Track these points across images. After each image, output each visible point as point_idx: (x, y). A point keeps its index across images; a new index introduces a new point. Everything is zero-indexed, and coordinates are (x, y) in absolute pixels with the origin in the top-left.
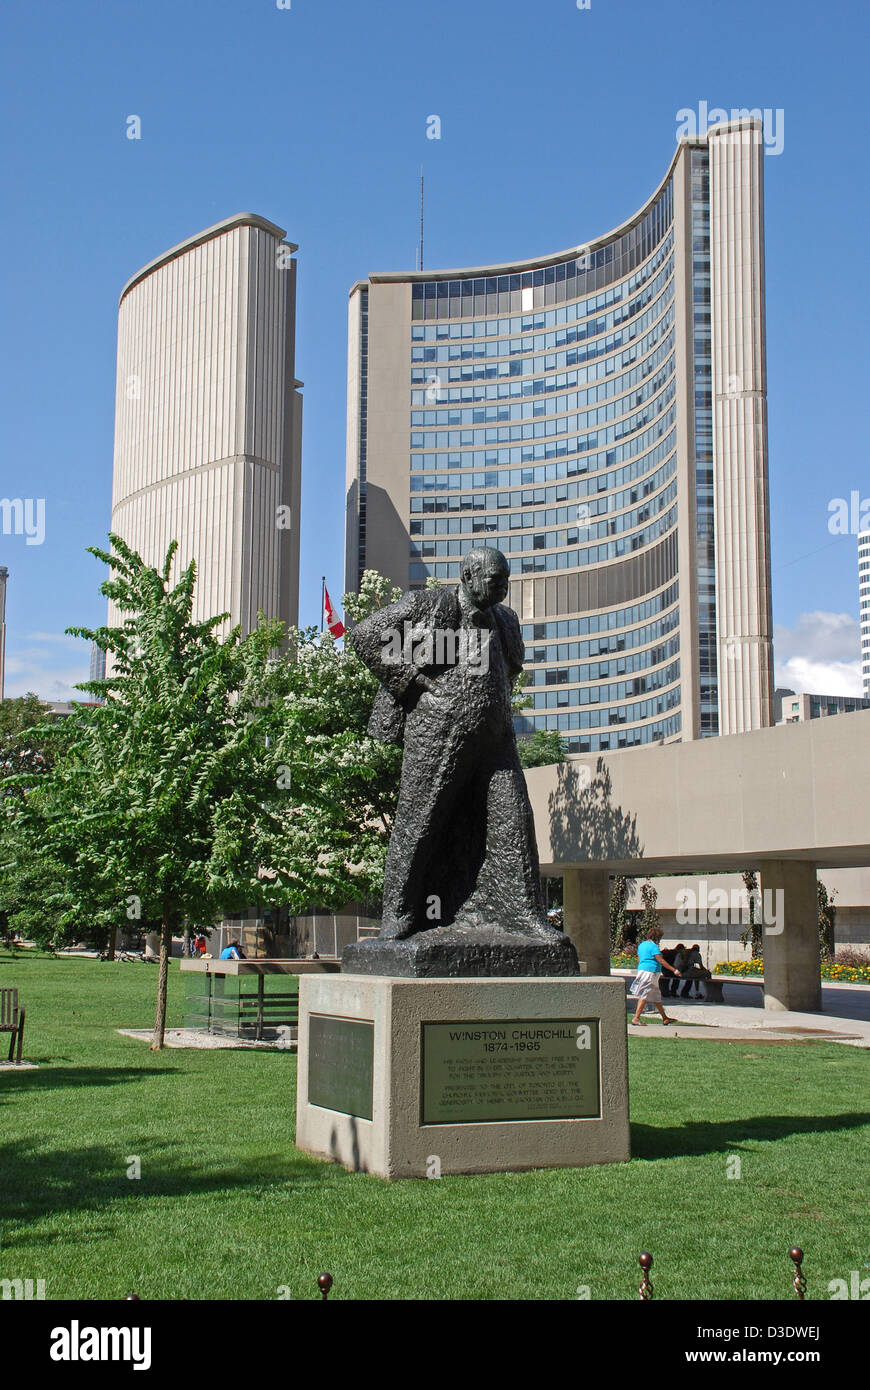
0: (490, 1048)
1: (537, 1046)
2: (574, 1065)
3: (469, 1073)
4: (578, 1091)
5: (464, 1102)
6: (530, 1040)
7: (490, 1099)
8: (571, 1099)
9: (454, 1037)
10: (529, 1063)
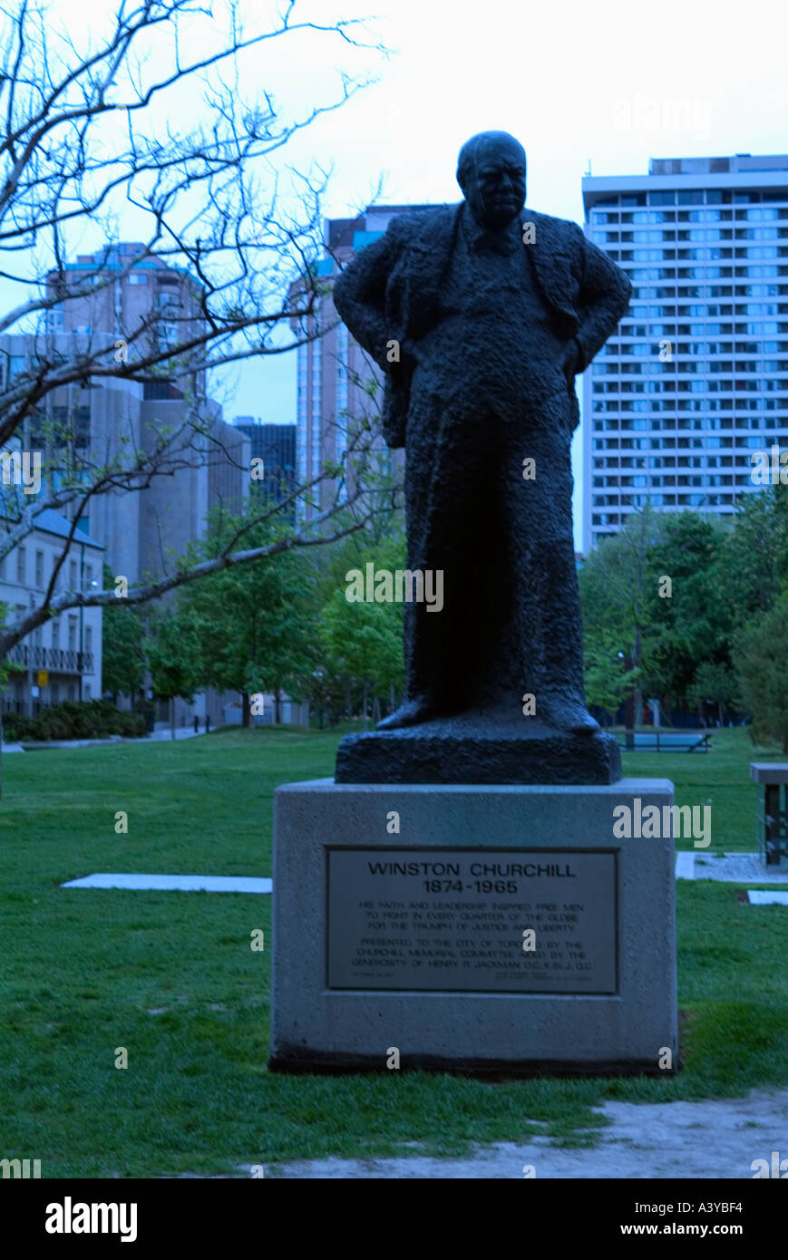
0: (433, 887)
1: (512, 888)
2: (574, 918)
3: (399, 921)
4: (582, 956)
5: (391, 963)
6: (500, 878)
7: (432, 960)
8: (569, 967)
9: (376, 869)
10: (498, 911)
